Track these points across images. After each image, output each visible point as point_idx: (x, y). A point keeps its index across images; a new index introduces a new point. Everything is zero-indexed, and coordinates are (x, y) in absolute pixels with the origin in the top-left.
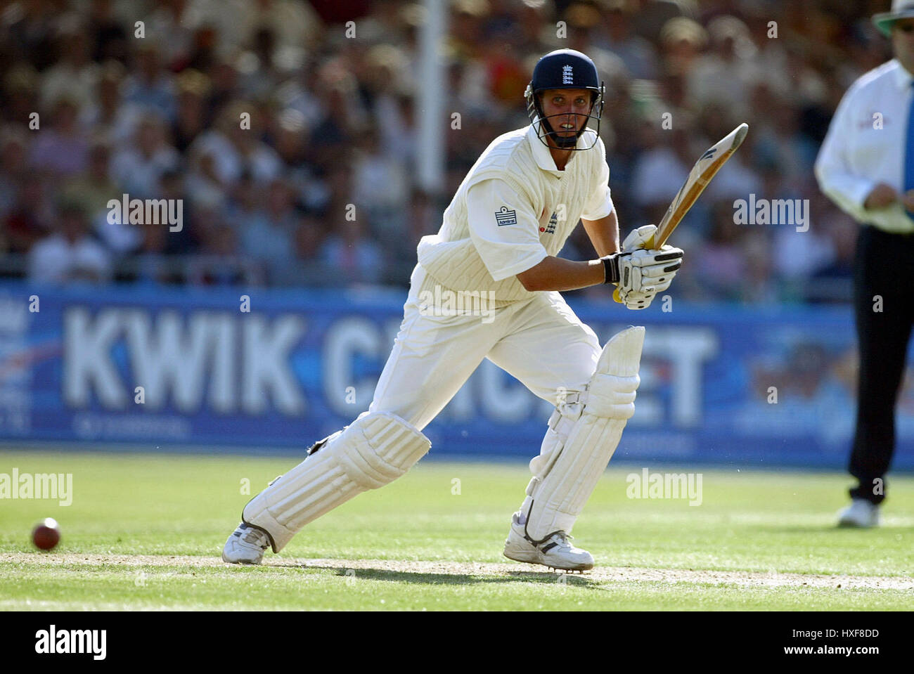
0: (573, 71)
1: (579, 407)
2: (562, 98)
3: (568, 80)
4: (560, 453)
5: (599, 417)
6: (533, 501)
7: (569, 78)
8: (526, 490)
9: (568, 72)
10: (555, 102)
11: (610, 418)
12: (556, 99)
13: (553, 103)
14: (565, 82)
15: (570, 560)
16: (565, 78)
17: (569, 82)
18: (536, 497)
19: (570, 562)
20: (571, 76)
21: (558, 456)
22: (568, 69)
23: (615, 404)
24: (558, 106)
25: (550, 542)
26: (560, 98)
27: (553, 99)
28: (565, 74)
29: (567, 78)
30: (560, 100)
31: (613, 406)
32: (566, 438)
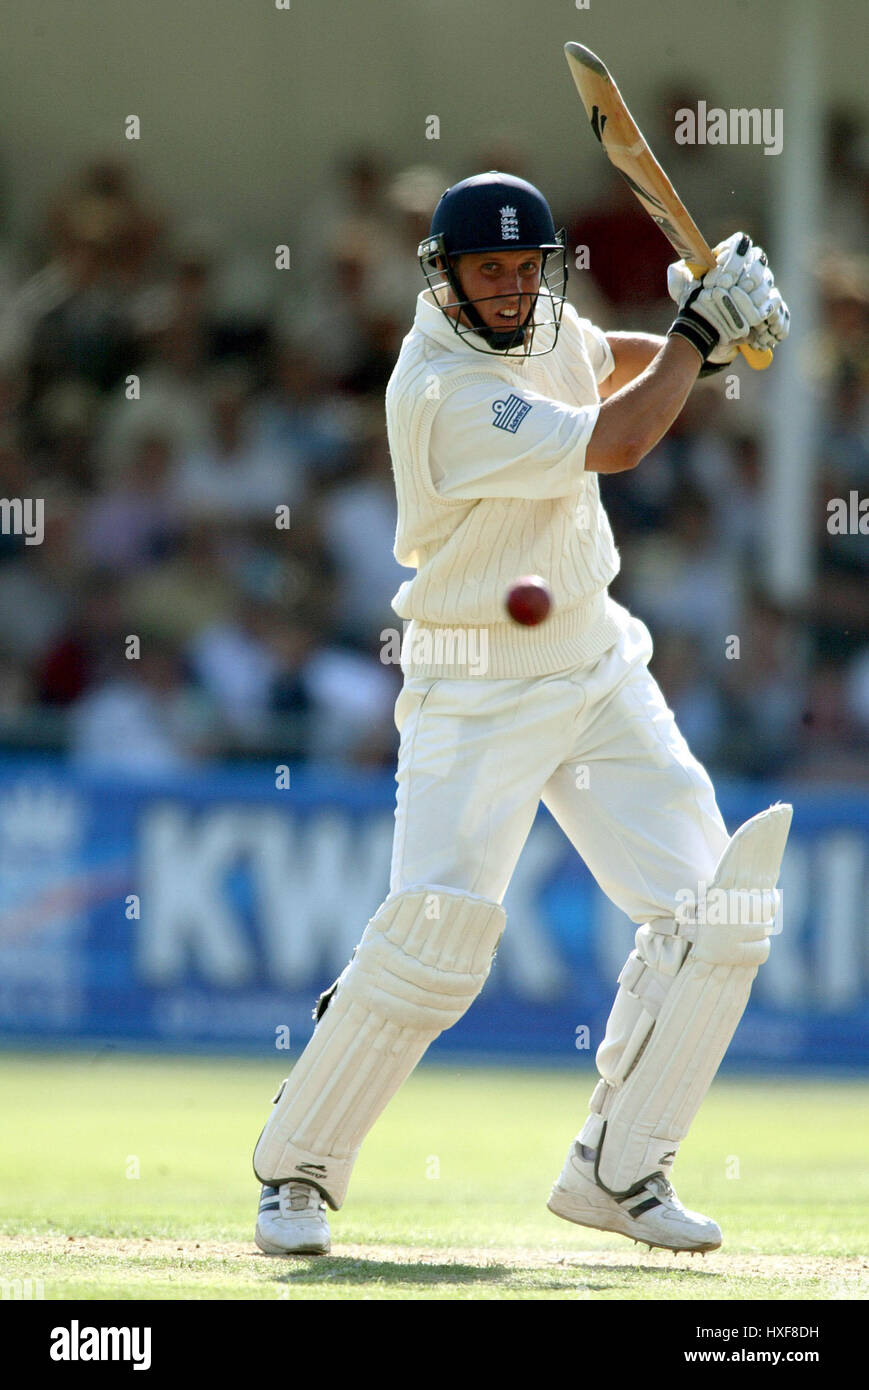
0: (518, 216)
1: (678, 948)
2: (496, 264)
3: (510, 233)
4: (650, 1034)
5: (716, 966)
6: (606, 1123)
7: (512, 229)
8: (590, 1103)
9: (509, 218)
10: (486, 272)
11: (734, 966)
12: (487, 266)
13: (482, 274)
14: (506, 237)
15: (685, 1234)
16: (505, 229)
17: (513, 237)
18: (612, 1116)
19: (686, 1238)
20: (515, 226)
21: (646, 1040)
22: (508, 213)
23: (745, 941)
24: (492, 278)
25: (645, 1197)
26: (493, 264)
27: (482, 266)
28: (505, 221)
29: (509, 229)
30: (494, 267)
31: (742, 945)
32: (656, 1007)
